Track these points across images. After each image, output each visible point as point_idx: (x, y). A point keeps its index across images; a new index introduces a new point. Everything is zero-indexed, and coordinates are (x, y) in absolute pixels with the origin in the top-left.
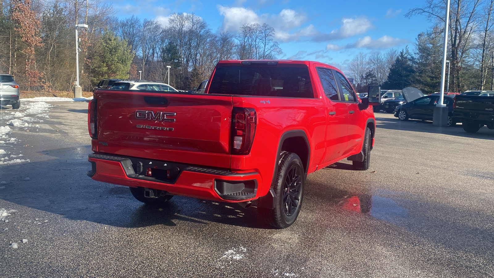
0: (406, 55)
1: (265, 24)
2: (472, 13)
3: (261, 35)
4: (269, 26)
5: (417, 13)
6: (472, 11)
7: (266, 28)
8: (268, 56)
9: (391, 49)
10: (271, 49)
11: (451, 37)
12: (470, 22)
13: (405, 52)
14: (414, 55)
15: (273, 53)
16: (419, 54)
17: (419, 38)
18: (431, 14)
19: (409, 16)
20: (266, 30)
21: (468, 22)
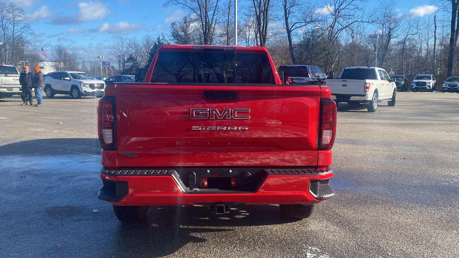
0: (162, 41)
1: (12, 3)
2: (216, 6)
3: (8, 15)
4: (17, 6)
5: (173, 4)
6: (215, 6)
7: (14, 8)
8: (18, 38)
9: (146, 35)
10: (22, 30)
11: (202, 27)
12: (215, 14)
13: (161, 38)
14: (169, 42)
15: (24, 35)
16: (173, 41)
17: (173, 27)
18: (184, 5)
19: (166, 6)
20: (13, 10)
21: (214, 14)
